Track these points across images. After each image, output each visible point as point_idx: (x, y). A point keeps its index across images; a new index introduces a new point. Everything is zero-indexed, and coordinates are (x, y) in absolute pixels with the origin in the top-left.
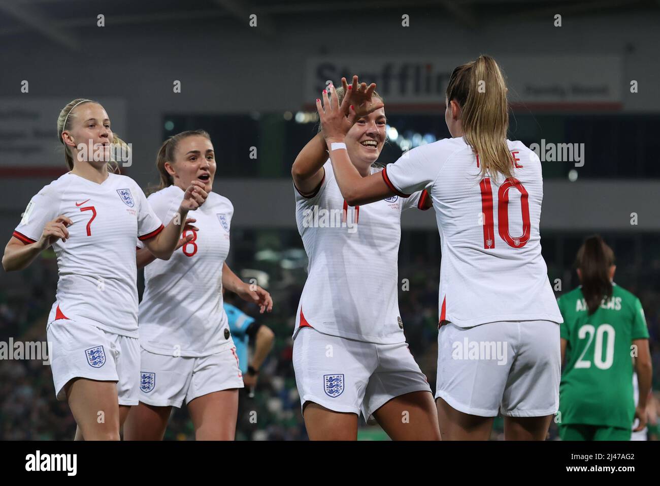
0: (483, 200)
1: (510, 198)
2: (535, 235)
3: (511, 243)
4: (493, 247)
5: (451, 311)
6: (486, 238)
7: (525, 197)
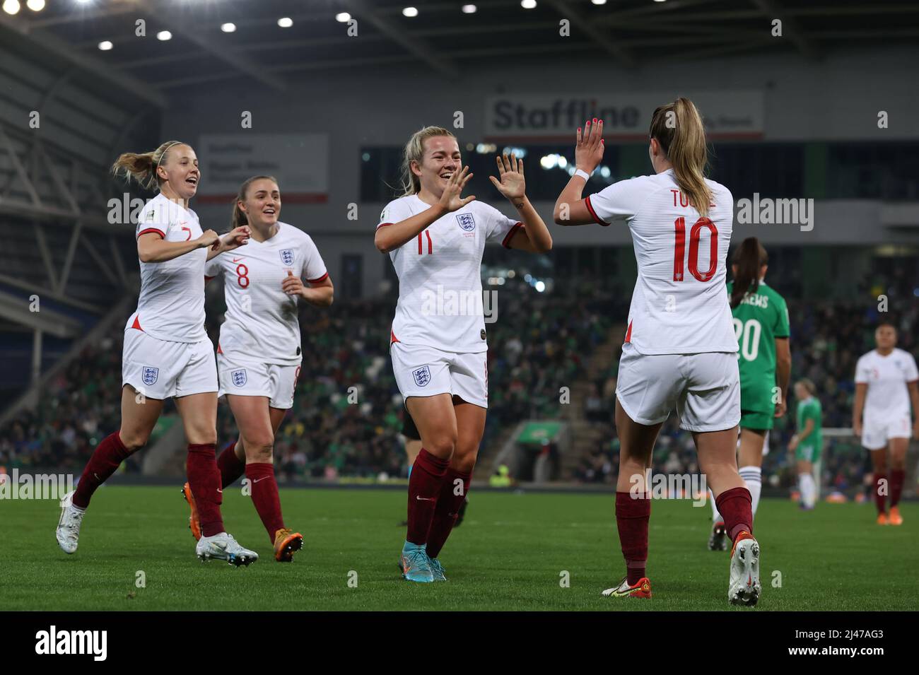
0: (676, 238)
1: (701, 236)
2: (722, 269)
3: (698, 277)
4: (681, 279)
5: (635, 336)
6: (676, 272)
7: (714, 235)
